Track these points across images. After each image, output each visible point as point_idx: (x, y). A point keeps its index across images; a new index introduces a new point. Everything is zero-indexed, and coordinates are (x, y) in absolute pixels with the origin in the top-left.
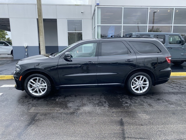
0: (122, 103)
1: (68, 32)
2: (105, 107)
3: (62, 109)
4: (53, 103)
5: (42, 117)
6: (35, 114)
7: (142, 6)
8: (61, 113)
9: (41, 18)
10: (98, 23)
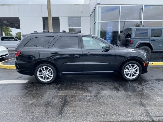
0: (135, 88)
1: (68, 28)
2: (121, 91)
3: (85, 92)
4: (75, 87)
5: (72, 99)
6: (64, 96)
7: (137, 4)
8: (86, 96)
9: (51, 16)
10: (98, 20)
